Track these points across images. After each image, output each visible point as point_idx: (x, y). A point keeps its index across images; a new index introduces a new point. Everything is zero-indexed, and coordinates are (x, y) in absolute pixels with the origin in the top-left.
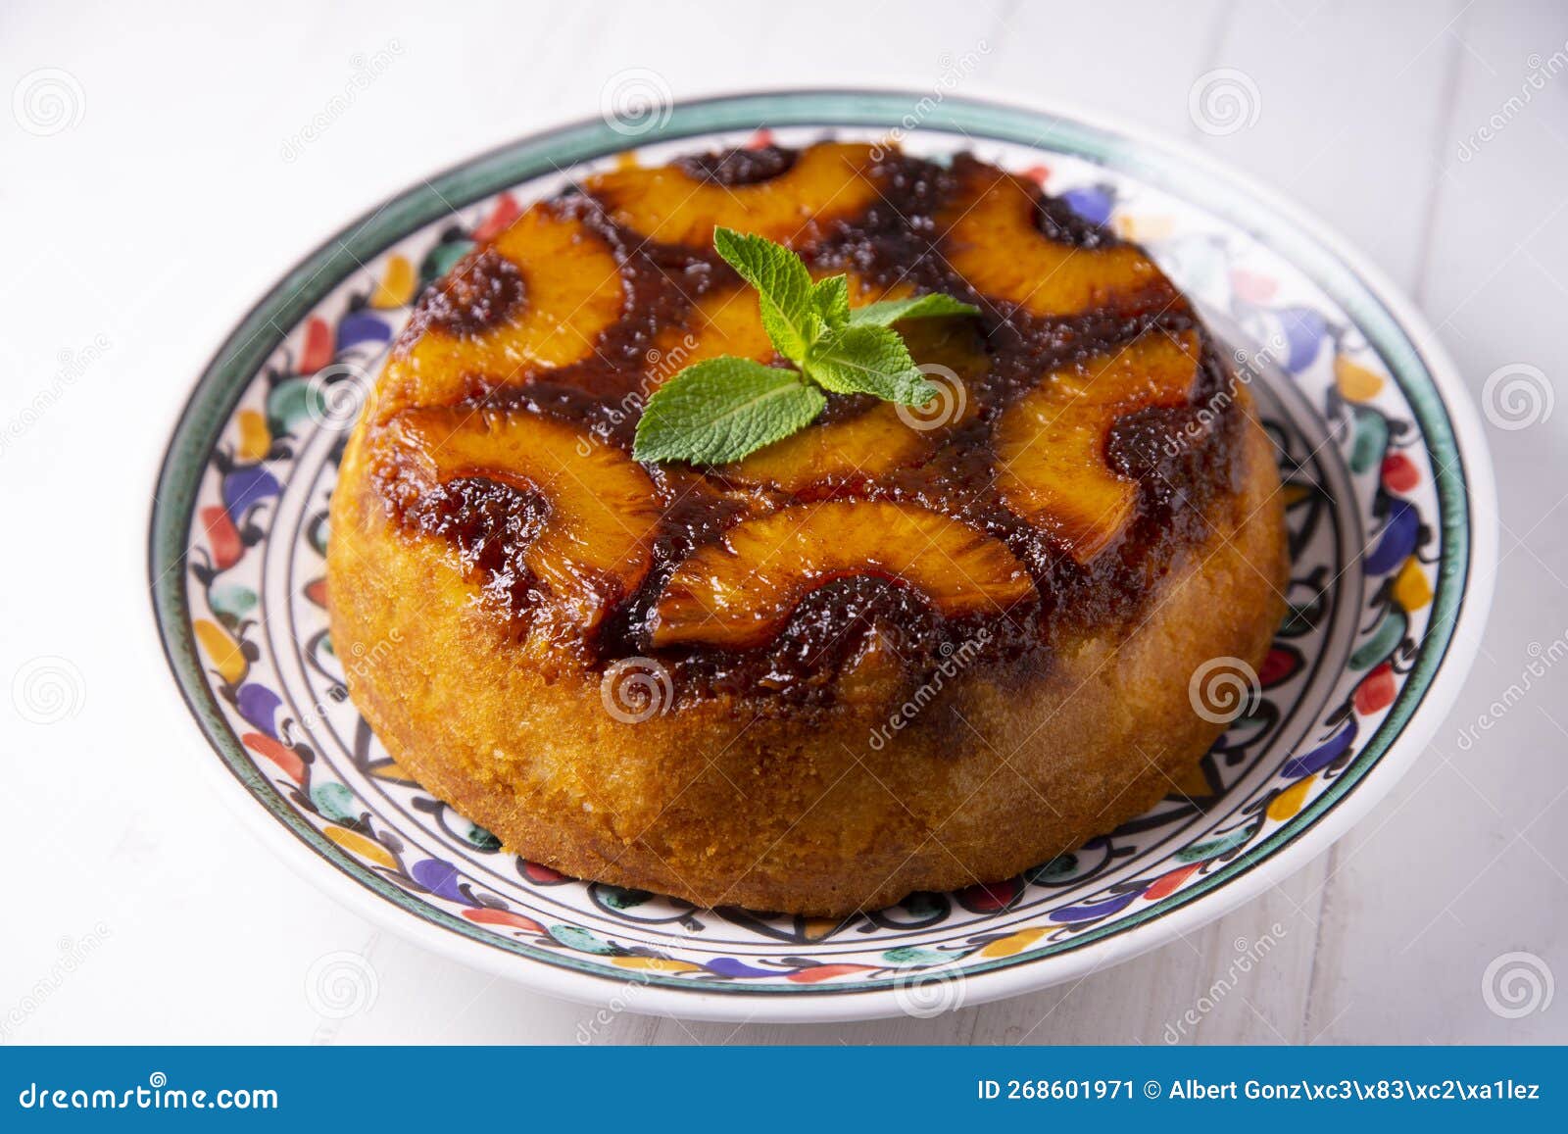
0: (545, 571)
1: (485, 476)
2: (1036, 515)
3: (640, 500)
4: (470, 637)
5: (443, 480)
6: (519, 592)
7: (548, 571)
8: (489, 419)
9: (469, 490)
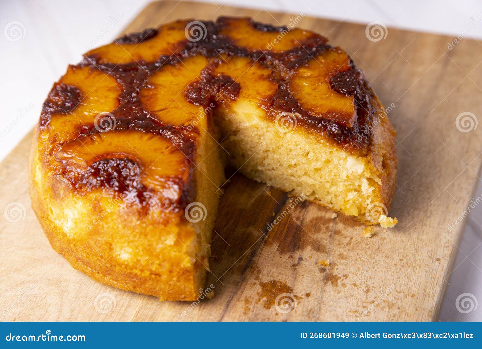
0: (150, 183)
1: (105, 158)
2: (326, 114)
3: (170, 148)
4: (125, 220)
5: (89, 164)
6: (140, 196)
7: (151, 183)
8: (94, 138)
9: (101, 165)
